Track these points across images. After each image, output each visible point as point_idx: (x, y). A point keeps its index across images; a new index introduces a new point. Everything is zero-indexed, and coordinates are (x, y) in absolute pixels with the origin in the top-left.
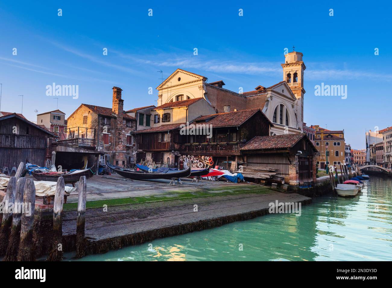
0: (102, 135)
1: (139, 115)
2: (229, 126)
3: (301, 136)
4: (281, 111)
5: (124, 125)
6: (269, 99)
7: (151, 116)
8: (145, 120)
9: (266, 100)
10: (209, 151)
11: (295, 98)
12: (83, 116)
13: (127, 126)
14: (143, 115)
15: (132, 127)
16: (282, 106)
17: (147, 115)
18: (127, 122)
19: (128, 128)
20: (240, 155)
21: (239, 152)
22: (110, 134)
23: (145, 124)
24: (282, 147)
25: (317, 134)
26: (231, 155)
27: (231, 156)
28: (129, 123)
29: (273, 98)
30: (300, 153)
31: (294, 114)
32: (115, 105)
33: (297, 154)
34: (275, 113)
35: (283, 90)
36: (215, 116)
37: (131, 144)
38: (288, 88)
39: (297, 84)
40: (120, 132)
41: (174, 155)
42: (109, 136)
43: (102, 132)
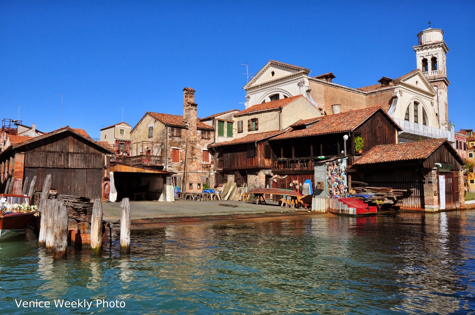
0: (171, 150)
1: (217, 122)
4: (416, 111)
5: (199, 136)
6: (398, 95)
7: (234, 123)
8: (226, 130)
9: (393, 96)
11: (434, 92)
12: (149, 127)
13: (203, 138)
14: (223, 122)
15: (209, 139)
16: (416, 104)
17: (228, 122)
18: (202, 133)
19: (204, 140)
22: (181, 148)
23: (225, 134)
25: (470, 141)
28: (205, 134)
29: (404, 94)
31: (435, 115)
32: (186, 111)
34: (407, 114)
35: (417, 82)
36: (319, 120)
37: (208, 162)
38: (425, 78)
39: (436, 72)
40: (193, 145)
41: (264, 174)
42: (180, 151)
43: (170, 146)
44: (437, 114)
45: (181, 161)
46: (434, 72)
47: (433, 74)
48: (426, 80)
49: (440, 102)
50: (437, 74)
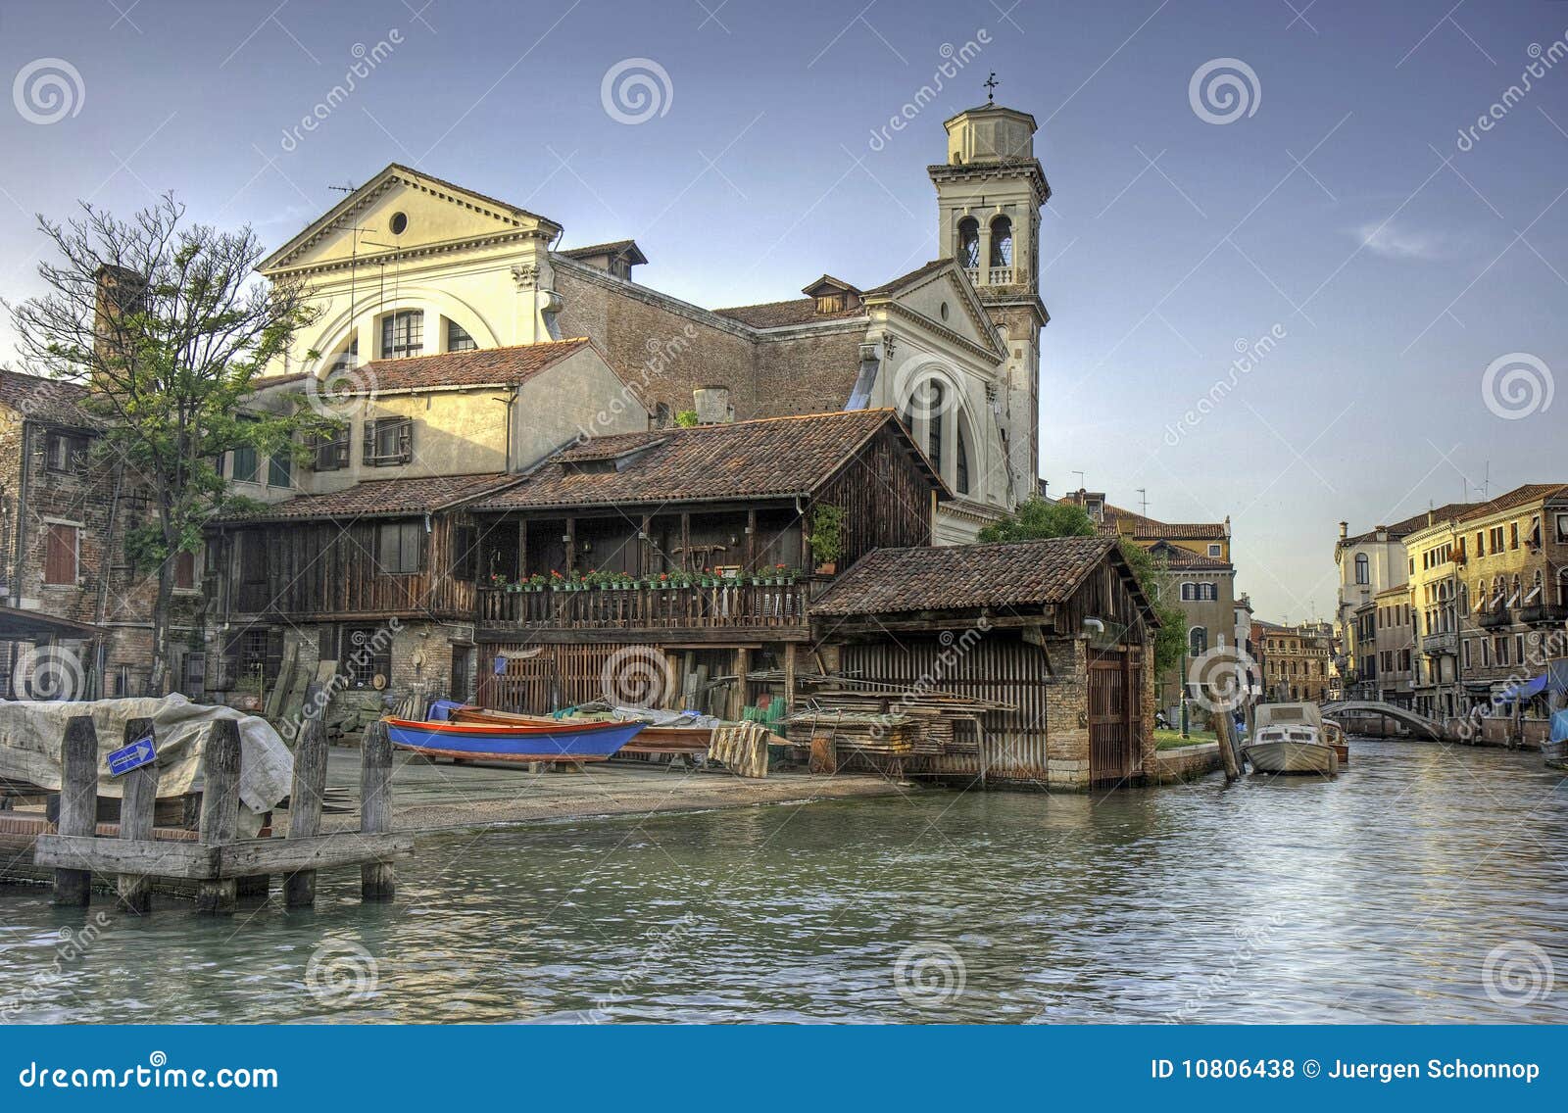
0: (46, 530)
2: (754, 492)
3: (1100, 550)
6: (880, 352)
9: (861, 354)
10: (645, 624)
11: (1000, 348)
20: (807, 639)
21: (805, 623)
22: (82, 524)
23: (262, 476)
24: (1020, 599)
26: (764, 643)
27: (760, 647)
29: (901, 347)
30: (1096, 627)
31: (997, 434)
33: (1084, 636)
35: (944, 307)
36: (660, 441)
37: (190, 585)
38: (970, 293)
39: (1007, 275)
40: (138, 514)
41: (449, 640)
42: (78, 536)
43: (39, 512)
44: (1003, 431)
45: (83, 579)
46: (997, 273)
47: (994, 281)
48: (976, 303)
49: (1015, 389)
50: (1007, 280)
